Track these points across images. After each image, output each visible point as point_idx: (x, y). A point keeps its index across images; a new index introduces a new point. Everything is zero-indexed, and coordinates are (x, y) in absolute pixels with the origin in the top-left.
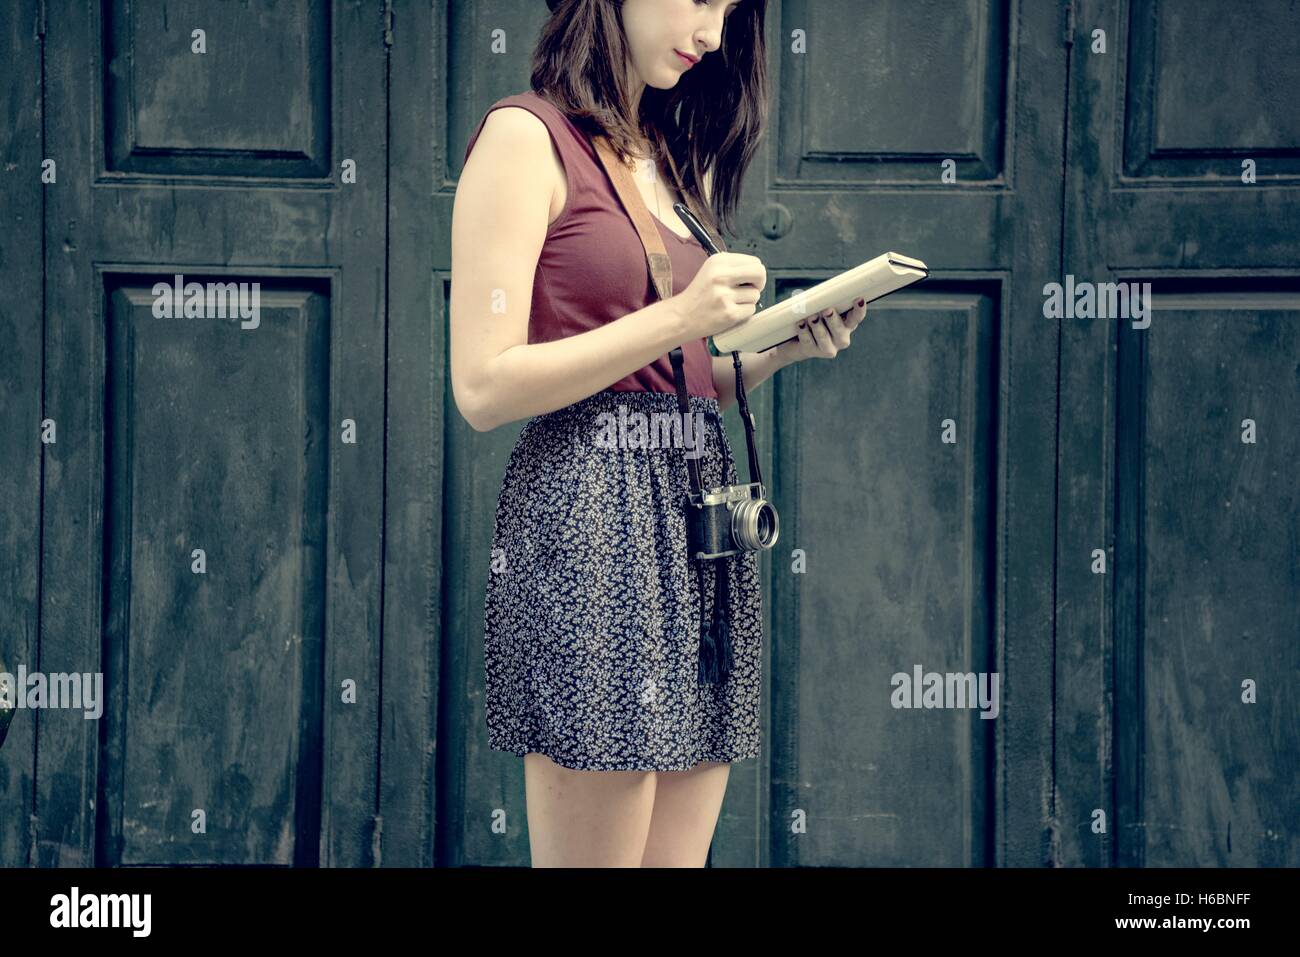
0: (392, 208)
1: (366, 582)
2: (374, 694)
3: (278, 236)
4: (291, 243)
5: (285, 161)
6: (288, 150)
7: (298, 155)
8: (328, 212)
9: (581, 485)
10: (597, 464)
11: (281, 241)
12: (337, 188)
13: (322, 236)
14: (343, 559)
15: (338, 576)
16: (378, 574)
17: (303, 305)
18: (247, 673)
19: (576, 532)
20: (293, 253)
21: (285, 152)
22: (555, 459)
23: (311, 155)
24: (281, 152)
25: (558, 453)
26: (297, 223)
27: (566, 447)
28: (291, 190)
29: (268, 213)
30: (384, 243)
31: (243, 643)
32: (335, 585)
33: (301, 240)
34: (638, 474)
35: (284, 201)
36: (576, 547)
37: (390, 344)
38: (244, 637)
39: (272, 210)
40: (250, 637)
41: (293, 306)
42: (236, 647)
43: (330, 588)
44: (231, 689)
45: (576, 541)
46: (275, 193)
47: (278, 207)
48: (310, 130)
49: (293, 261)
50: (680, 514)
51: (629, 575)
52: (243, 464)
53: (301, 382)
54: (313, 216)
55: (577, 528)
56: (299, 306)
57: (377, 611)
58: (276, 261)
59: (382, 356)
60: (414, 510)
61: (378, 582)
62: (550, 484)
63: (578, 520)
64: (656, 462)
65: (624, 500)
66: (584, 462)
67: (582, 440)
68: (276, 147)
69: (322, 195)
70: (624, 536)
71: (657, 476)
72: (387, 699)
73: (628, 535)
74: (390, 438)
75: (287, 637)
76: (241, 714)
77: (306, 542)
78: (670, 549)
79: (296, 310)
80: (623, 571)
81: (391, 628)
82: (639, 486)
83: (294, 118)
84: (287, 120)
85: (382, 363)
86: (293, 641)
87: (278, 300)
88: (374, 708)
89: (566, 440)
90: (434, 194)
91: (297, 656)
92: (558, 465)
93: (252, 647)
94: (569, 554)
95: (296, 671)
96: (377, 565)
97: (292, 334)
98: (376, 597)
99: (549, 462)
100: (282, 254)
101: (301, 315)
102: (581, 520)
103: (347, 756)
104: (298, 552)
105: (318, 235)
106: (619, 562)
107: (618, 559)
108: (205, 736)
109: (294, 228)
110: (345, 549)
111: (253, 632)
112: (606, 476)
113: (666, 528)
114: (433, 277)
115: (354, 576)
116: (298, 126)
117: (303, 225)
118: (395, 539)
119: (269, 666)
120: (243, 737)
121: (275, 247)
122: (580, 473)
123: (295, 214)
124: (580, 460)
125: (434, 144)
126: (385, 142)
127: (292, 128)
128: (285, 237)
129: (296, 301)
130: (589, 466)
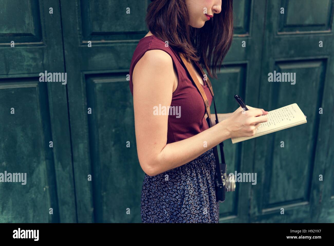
0: (66, 52)
1: (68, 168)
2: (74, 199)
3: (25, 63)
4: (30, 65)
5: (25, 37)
6: (26, 33)
7: (30, 35)
8: (43, 54)
9: (186, 191)
10: (190, 181)
11: (27, 65)
12: (45, 46)
13: (41, 62)
14: (60, 163)
15: (58, 168)
16: (71, 166)
17: (37, 86)
18: (32, 199)
19: (186, 210)
20: (32, 69)
21: (25, 34)
22: (173, 180)
23: (34, 34)
24: (23, 34)
25: (175, 178)
26: (32, 58)
27: (177, 176)
28: (28, 47)
29: (21, 56)
30: (63, 63)
31: (30, 191)
32: (58, 171)
33: (34, 64)
34: (202, 181)
35: (27, 51)
36: (187, 215)
37: (69, 96)
38: (30, 189)
39: (22, 54)
40: (32, 189)
41: (33, 86)
42: (27, 192)
43: (57, 172)
44: (28, 204)
45: (186, 213)
46: (23, 48)
47: (24, 53)
48: (33, 25)
49: (32, 72)
50: (214, 190)
51: (204, 219)
52: (22, 138)
53: (39, 111)
54: (37, 56)
55: (186, 208)
56: (35, 86)
57: (72, 176)
58: (26, 72)
59: (66, 100)
60: (81, 146)
61: (71, 168)
62: (172, 190)
63: (186, 205)
64: (207, 175)
65: (200, 192)
66: (186, 182)
67: (183, 173)
68: (21, 32)
69: (40, 48)
70: (201, 206)
71: (208, 180)
72: (78, 199)
73: (203, 205)
74: (71, 126)
75: (44, 187)
76: (32, 210)
77: (46, 159)
78: (213, 204)
79: (35, 88)
80: (201, 218)
81: (77, 180)
82: (203, 186)
83: (27, 22)
84: (24, 22)
85: (66, 102)
86: (46, 188)
87: (28, 85)
88: (74, 203)
89: (177, 173)
90: (79, 46)
91: (48, 192)
92: (175, 183)
93: (33, 192)
94: (184, 218)
95: (48, 196)
96: (71, 163)
97: (34, 96)
98: (71, 172)
99: (171, 182)
100: (28, 70)
101: (37, 89)
102: (187, 205)
103: (67, 216)
104: (45, 162)
105: (40, 62)
106: (200, 215)
107: (200, 214)
108: (21, 218)
109: (31, 60)
110: (60, 160)
111: (33, 187)
112: (193, 185)
113: (211, 197)
114: (81, 73)
115: (64, 167)
116: (28, 24)
117: (34, 59)
118: (76, 155)
119: (39, 196)
120: (34, 216)
121: (25, 67)
122: (184, 186)
123: (31, 55)
124: (184, 181)
125: (78, 29)
126: (61, 29)
127: (26, 25)
128: (28, 63)
129: (35, 84)
130: (188, 183)
